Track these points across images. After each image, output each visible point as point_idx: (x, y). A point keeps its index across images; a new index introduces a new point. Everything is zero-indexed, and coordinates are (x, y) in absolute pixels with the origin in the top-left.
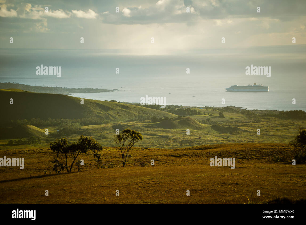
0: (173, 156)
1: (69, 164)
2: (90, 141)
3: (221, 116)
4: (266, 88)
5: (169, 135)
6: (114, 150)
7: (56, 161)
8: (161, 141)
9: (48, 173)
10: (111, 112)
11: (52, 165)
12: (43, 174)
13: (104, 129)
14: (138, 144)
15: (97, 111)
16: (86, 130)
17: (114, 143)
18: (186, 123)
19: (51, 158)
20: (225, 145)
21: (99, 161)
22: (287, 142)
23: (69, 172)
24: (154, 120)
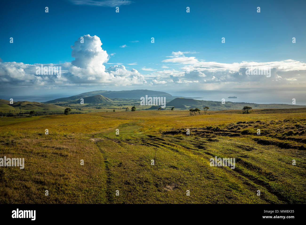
0: (216, 112)
1: (193, 114)
2: (198, 109)
3: (227, 103)
4: (237, 97)
5: (215, 108)
6: (203, 111)
7: (191, 113)
8: (214, 109)
9: (189, 116)
10: (202, 103)
11: (190, 114)
12: (188, 116)
13: (200, 106)
14: (208, 110)
15: (199, 102)
16: (197, 107)
17: (203, 110)
18: (219, 105)
19: (190, 113)
20: (228, 110)
21: (200, 113)
22: (241, 109)
23: (193, 116)
24: (212, 104)
